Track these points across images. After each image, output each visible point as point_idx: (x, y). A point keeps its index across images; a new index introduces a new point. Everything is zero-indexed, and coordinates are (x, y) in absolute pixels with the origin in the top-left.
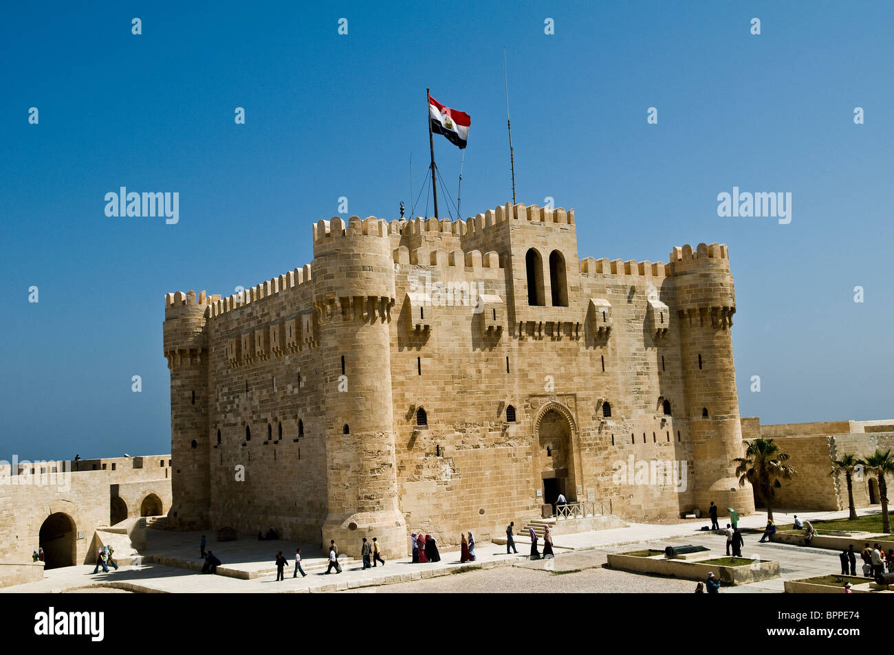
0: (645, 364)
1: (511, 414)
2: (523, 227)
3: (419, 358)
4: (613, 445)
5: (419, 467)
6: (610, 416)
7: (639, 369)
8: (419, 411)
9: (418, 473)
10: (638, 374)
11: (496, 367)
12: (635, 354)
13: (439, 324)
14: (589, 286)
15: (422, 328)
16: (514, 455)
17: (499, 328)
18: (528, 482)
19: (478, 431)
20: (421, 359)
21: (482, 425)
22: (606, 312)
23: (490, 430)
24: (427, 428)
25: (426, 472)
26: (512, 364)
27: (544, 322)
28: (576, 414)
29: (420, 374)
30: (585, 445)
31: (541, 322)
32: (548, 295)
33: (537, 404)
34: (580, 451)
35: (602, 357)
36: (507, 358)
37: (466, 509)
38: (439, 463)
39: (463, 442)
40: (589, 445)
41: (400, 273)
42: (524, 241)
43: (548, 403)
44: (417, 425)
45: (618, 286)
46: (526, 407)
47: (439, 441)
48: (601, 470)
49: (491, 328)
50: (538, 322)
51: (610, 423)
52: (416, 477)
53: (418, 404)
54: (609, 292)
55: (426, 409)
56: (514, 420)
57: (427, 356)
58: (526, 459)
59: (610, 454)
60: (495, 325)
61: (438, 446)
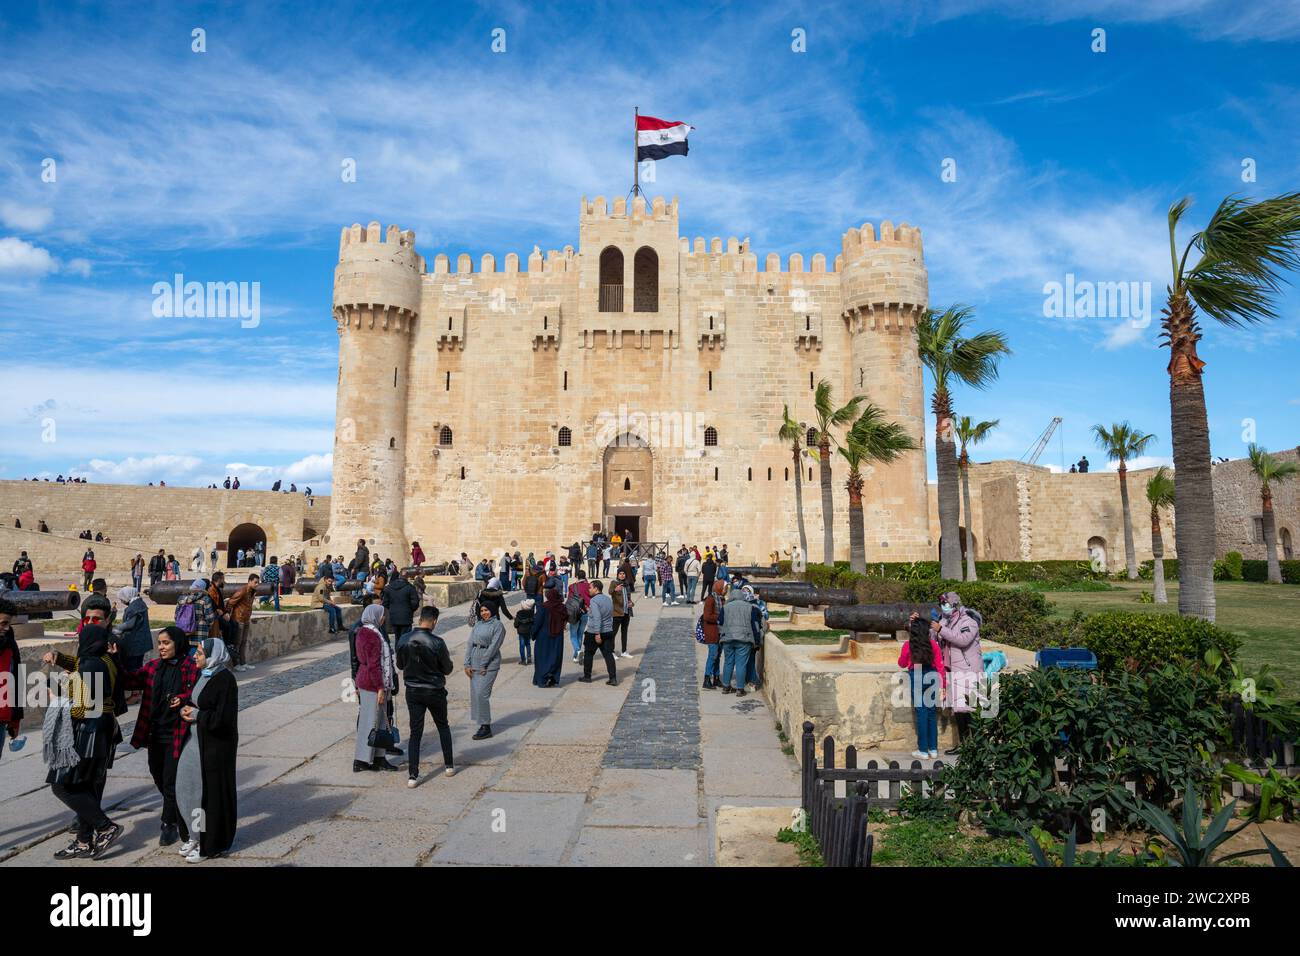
0: (780, 382)
1: (565, 437)
2: (601, 222)
3: (448, 373)
4: (716, 479)
5: (435, 489)
6: (716, 444)
7: (768, 388)
8: (443, 430)
9: (434, 495)
10: (767, 394)
11: (549, 383)
12: (764, 369)
13: (479, 335)
14: (697, 287)
15: (449, 339)
17: (551, 338)
18: (582, 516)
19: (517, 454)
20: (451, 374)
21: (523, 448)
22: (715, 316)
23: (534, 454)
24: (451, 448)
25: (443, 495)
26: (571, 381)
27: (619, 331)
29: (448, 389)
30: (670, 478)
31: (614, 331)
32: (629, 298)
34: (664, 485)
35: (710, 373)
36: (566, 372)
37: (493, 539)
39: (496, 466)
40: (677, 478)
41: (435, 281)
42: (599, 239)
44: (438, 444)
45: (745, 287)
46: (588, 428)
47: (464, 463)
48: (694, 509)
49: (539, 338)
50: (610, 331)
51: (713, 451)
52: (433, 499)
53: (443, 422)
54: (729, 293)
55: (452, 428)
56: (568, 444)
57: (458, 370)
58: (582, 489)
59: (710, 490)
60: (546, 334)
61: (463, 468)
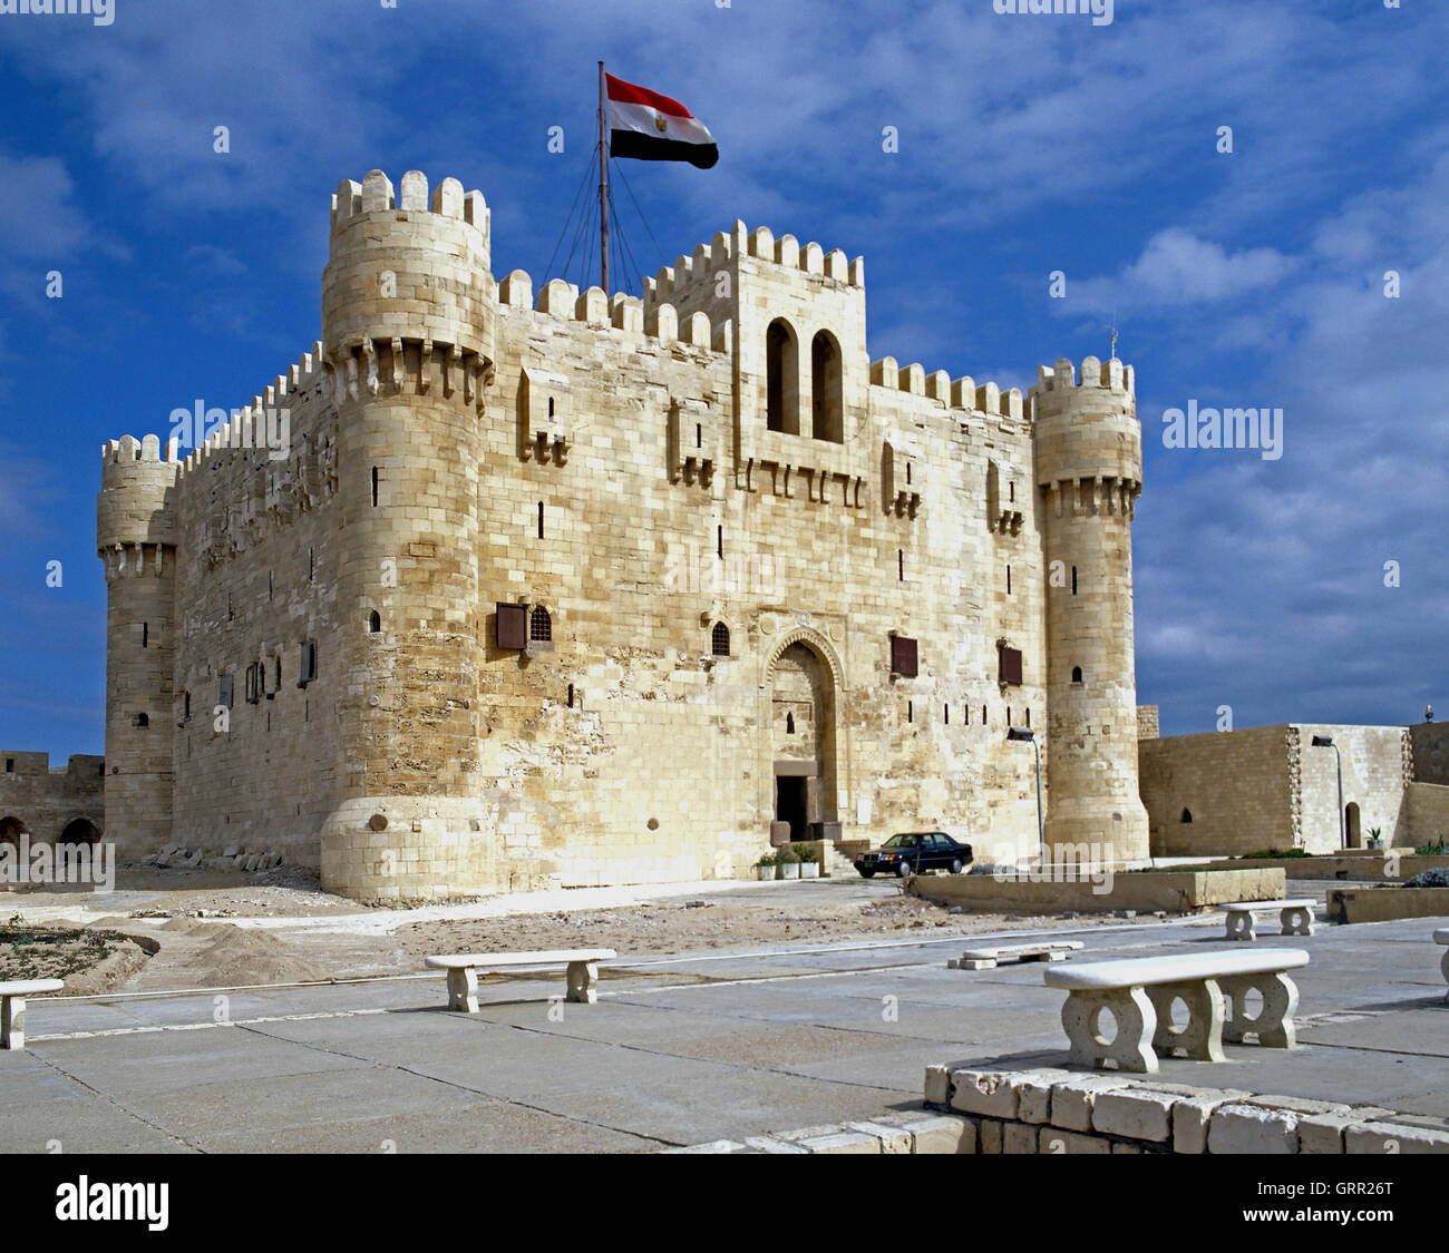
1: (721, 639)
3: (541, 505)
4: (910, 721)
5: (527, 724)
8: (537, 610)
9: (526, 737)
13: (588, 442)
15: (551, 441)
16: (723, 721)
17: (707, 464)
19: (653, 666)
20: (545, 507)
21: (663, 655)
22: (912, 463)
23: (678, 667)
24: (551, 649)
25: (540, 736)
26: (729, 541)
27: (794, 468)
28: (846, 654)
29: (541, 535)
31: (789, 466)
32: (806, 413)
33: (772, 625)
34: (848, 727)
35: (900, 552)
36: (720, 528)
37: (622, 817)
38: (571, 721)
39: (623, 687)
40: (866, 716)
42: (765, 303)
43: (793, 628)
44: (529, 641)
46: (751, 628)
47: (572, 677)
48: (885, 766)
49: (691, 461)
50: (783, 465)
53: (536, 598)
55: (549, 609)
56: (726, 653)
57: (566, 503)
59: (904, 736)
60: (700, 455)
61: (571, 687)
